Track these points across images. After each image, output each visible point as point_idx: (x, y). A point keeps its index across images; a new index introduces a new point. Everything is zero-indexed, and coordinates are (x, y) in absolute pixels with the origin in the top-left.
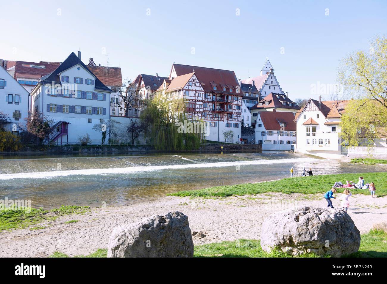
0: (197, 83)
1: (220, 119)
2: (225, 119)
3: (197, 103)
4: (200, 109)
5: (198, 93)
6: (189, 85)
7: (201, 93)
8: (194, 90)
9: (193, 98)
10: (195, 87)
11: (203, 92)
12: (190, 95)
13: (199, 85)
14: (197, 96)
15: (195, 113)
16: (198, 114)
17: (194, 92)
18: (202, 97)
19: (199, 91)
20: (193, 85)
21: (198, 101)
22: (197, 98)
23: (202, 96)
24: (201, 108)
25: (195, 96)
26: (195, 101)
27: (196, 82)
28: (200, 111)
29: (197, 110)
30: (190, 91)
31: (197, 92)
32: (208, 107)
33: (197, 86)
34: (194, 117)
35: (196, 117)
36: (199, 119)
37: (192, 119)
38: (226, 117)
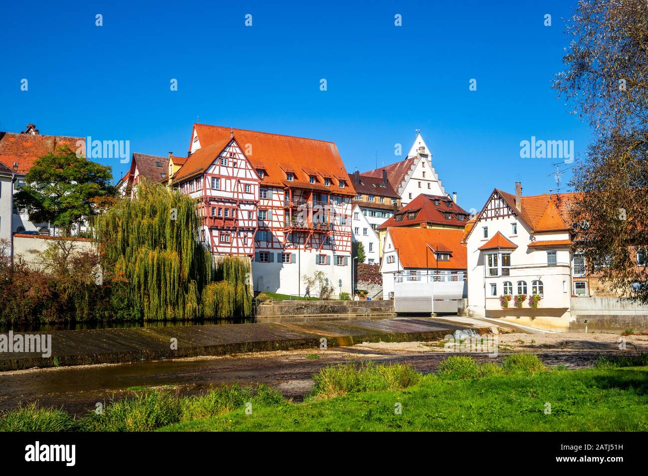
0: (239, 162)
2: (315, 246)
3: (242, 207)
4: (248, 220)
5: (242, 185)
6: (220, 166)
7: (250, 185)
8: (233, 177)
9: (230, 195)
10: (236, 170)
11: (257, 183)
12: (223, 188)
13: (246, 165)
14: (240, 191)
15: (237, 231)
16: (246, 233)
17: (234, 181)
18: (254, 194)
19: (246, 179)
20: (231, 164)
21: (243, 203)
22: (240, 195)
23: (253, 192)
24: (252, 220)
25: (236, 190)
26: (237, 204)
27: (237, 157)
28: (250, 225)
29: (241, 224)
30: (223, 180)
31: (241, 181)
32: (275, 218)
33: (240, 168)
34: (235, 240)
35: (239, 240)
36: (247, 244)
37: (230, 245)
38: (317, 241)
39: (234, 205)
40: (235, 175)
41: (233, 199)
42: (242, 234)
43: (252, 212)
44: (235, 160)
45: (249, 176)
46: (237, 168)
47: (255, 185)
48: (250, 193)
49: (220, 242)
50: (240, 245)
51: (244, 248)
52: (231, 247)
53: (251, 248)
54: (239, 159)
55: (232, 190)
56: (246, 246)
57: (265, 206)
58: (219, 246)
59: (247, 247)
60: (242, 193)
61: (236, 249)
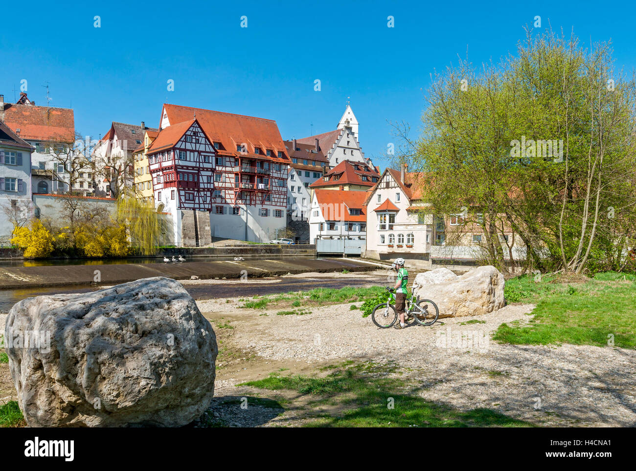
1: (248, 202)
2: (258, 202)
3: (203, 173)
4: (208, 183)
5: (203, 157)
6: (186, 142)
7: (209, 156)
8: (196, 151)
9: (194, 164)
10: (198, 145)
11: (214, 155)
12: (188, 159)
13: (206, 141)
15: (198, 191)
16: (205, 193)
17: (196, 153)
18: (212, 163)
19: (205, 152)
20: (194, 141)
21: (203, 170)
22: (201, 164)
23: (210, 162)
24: (210, 183)
25: (198, 161)
26: (199, 171)
27: (199, 135)
28: (209, 187)
29: (202, 186)
30: (188, 153)
31: (202, 154)
32: (228, 180)
33: (200, 144)
34: (197, 198)
35: (200, 198)
36: (206, 201)
37: (193, 202)
38: (260, 198)
39: (197, 172)
40: (197, 149)
41: (196, 167)
42: (202, 194)
43: (211, 176)
44: (197, 138)
45: (208, 150)
46: (198, 143)
47: (212, 156)
48: (209, 163)
49: (186, 200)
50: (201, 202)
51: (204, 204)
52: (194, 203)
53: (209, 204)
54: (201, 137)
55: (195, 161)
56: (205, 203)
58: (185, 203)
59: (207, 204)
60: (202, 162)
61: (198, 205)
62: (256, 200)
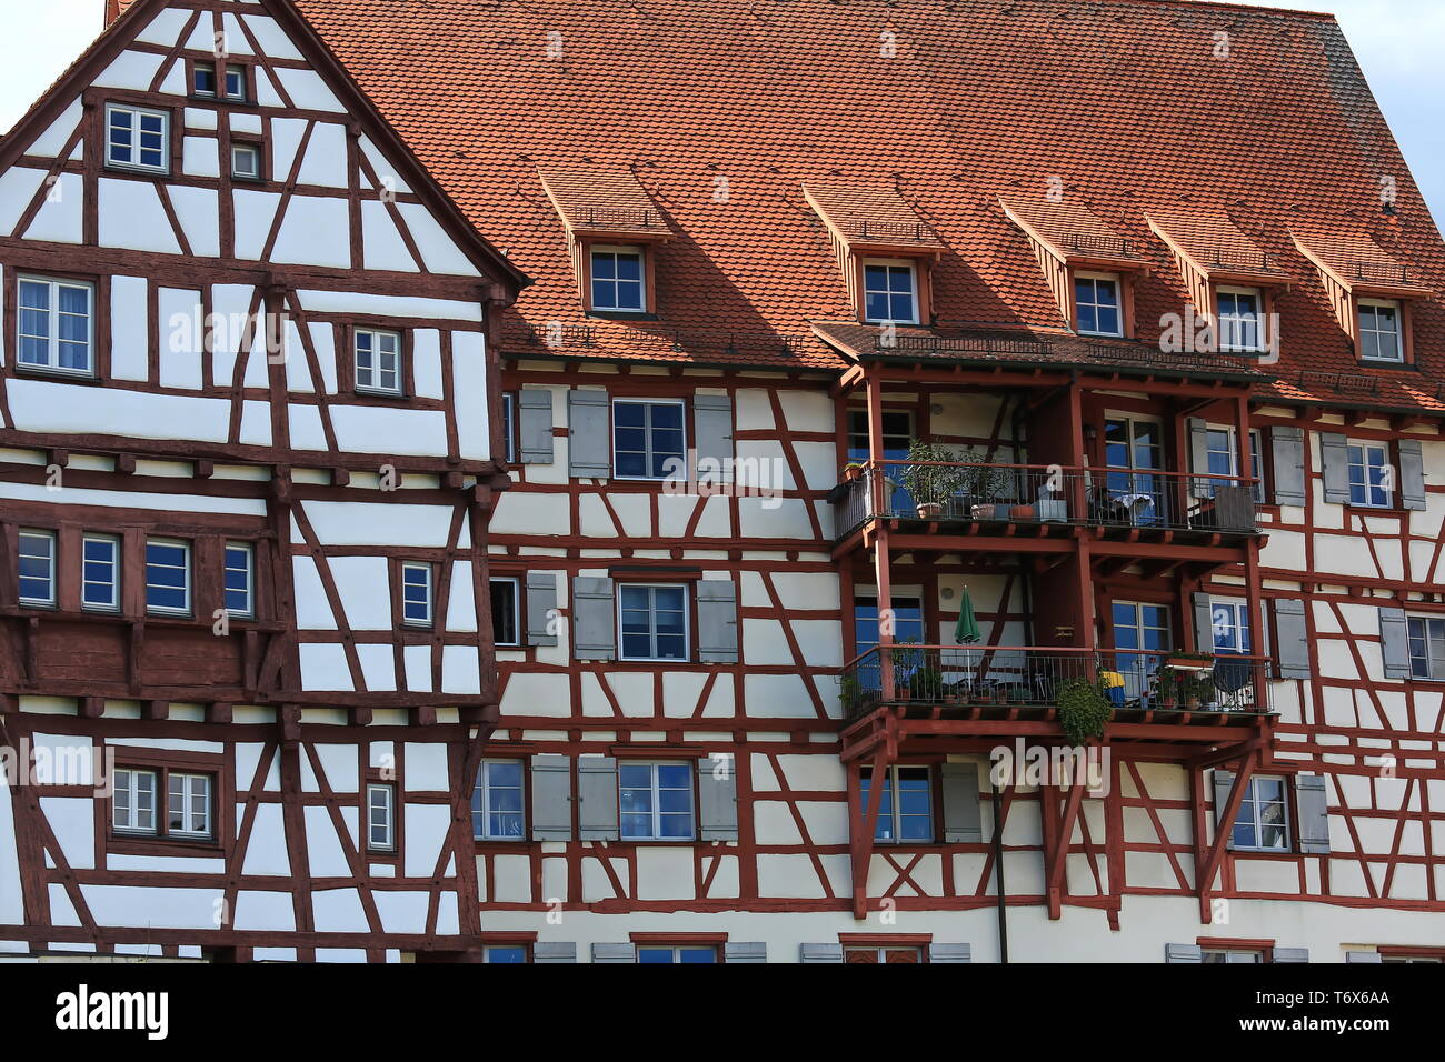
0: (286, 134)
1: (1021, 876)
2: (1144, 869)
3: (331, 520)
4: (399, 637)
5: (323, 334)
6: (92, 172)
7: (404, 329)
8: (226, 267)
9: (206, 422)
10: (253, 207)
11: (472, 311)
12: (128, 359)
13: (357, 160)
14: (299, 380)
15: (281, 741)
17: (233, 299)
18: (447, 404)
19: (357, 278)
20: (202, 156)
21: (336, 492)
23: (428, 383)
24: (439, 638)
25: (257, 377)
26: (282, 500)
27: (267, 96)
28: (420, 682)
29: (322, 670)
30: (128, 292)
31: (310, 299)
32: (763, 642)
33: (290, 188)
34: (270, 818)
35: (317, 819)
36: (396, 856)
37: (216, 866)
38: (1176, 825)
39: (254, 507)
40: (248, 247)
41: (234, 452)
42: (340, 765)
43: (442, 560)
44: (245, 123)
45: (386, 252)
46: (262, 183)
47: (446, 328)
48: (407, 400)
49: (109, 840)
50: (327, 857)
51: (365, 886)
52: (233, 883)
53: (435, 885)
54: (290, 111)
55: (223, 377)
56: (379, 870)
57: (676, 545)
58: (102, 876)
59: (401, 883)
60: (320, 399)
61: (285, 900)
62: (1116, 849)
